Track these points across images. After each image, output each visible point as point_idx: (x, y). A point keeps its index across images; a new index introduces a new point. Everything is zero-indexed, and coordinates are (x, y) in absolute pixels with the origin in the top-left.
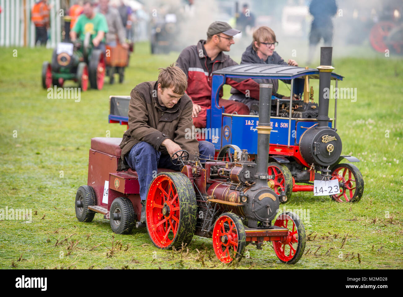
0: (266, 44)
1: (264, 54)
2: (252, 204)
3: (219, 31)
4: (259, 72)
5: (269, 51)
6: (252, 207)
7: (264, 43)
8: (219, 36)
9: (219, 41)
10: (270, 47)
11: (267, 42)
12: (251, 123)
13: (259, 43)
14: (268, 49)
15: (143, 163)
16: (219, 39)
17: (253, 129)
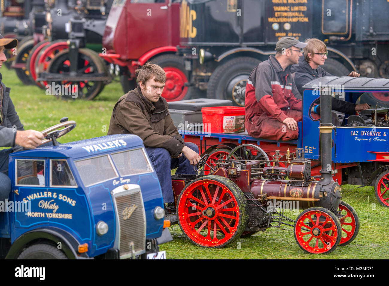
0: (321, 54)
1: (317, 64)
2: (331, 197)
3: (289, 45)
4: (361, 86)
5: (322, 61)
6: (331, 200)
7: (318, 54)
8: (291, 49)
9: (291, 54)
10: (323, 57)
11: (321, 52)
12: (356, 134)
13: (313, 54)
14: (321, 59)
15: (162, 168)
16: (291, 52)
17: (358, 139)
